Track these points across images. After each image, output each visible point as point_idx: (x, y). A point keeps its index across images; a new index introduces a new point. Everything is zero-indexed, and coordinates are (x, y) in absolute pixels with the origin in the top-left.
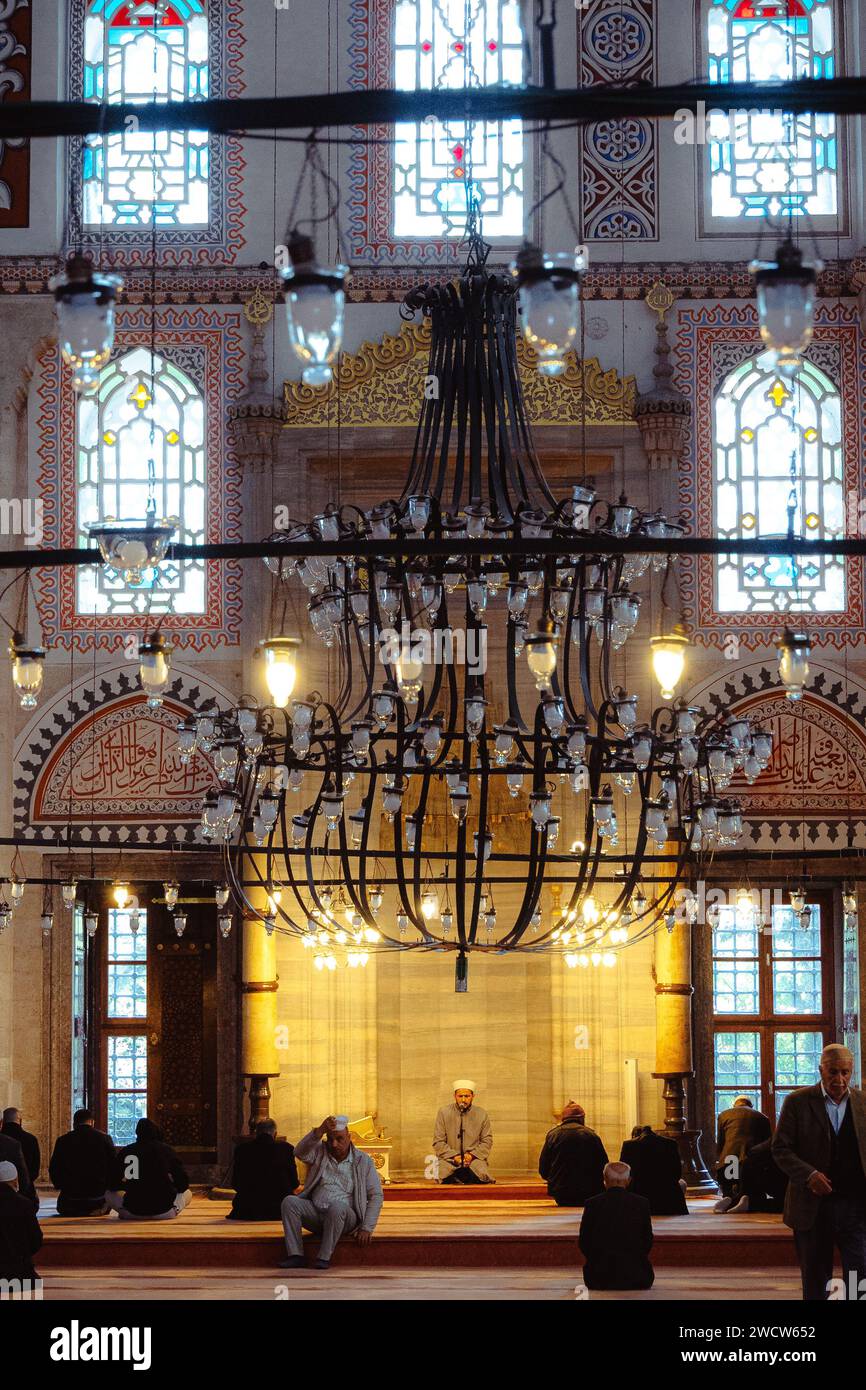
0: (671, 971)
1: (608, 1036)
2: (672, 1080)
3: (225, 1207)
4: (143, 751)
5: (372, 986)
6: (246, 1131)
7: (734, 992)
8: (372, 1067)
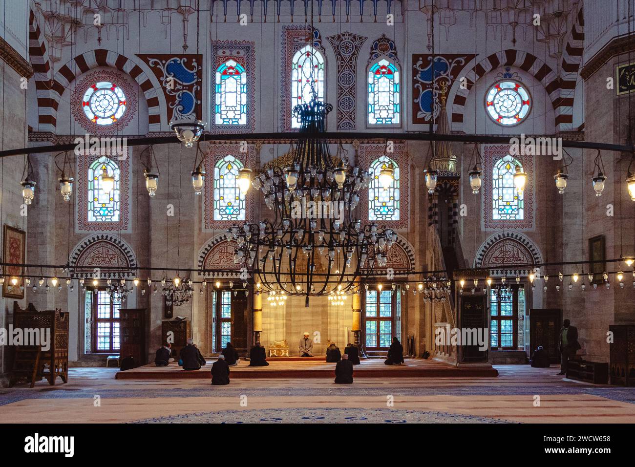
0: (356, 306)
1: (341, 322)
2: (356, 332)
3: (248, 363)
4: (230, 254)
5: (285, 310)
6: (254, 344)
7: (371, 311)
8: (285, 329)
